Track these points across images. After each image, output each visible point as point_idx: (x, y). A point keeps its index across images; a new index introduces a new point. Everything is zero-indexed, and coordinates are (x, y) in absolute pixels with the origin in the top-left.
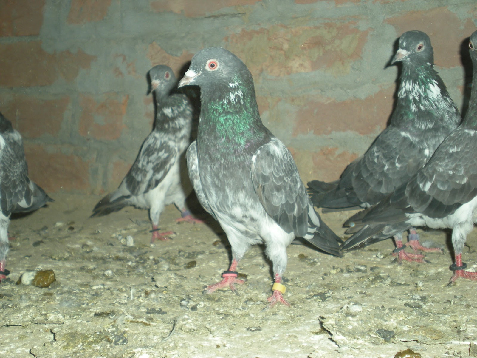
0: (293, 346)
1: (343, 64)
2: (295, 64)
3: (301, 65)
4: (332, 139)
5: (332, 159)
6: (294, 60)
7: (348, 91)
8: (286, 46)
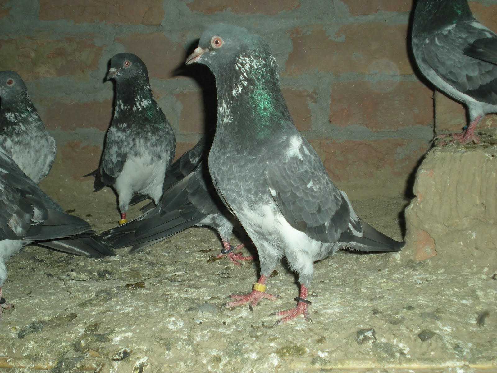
0: (55, 288)
1: (83, 72)
2: (42, 70)
3: (47, 71)
4: (77, 134)
5: (77, 150)
6: (40, 67)
7: (89, 95)
8: (33, 55)
